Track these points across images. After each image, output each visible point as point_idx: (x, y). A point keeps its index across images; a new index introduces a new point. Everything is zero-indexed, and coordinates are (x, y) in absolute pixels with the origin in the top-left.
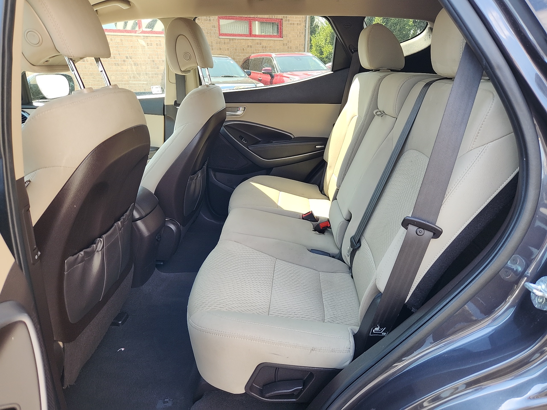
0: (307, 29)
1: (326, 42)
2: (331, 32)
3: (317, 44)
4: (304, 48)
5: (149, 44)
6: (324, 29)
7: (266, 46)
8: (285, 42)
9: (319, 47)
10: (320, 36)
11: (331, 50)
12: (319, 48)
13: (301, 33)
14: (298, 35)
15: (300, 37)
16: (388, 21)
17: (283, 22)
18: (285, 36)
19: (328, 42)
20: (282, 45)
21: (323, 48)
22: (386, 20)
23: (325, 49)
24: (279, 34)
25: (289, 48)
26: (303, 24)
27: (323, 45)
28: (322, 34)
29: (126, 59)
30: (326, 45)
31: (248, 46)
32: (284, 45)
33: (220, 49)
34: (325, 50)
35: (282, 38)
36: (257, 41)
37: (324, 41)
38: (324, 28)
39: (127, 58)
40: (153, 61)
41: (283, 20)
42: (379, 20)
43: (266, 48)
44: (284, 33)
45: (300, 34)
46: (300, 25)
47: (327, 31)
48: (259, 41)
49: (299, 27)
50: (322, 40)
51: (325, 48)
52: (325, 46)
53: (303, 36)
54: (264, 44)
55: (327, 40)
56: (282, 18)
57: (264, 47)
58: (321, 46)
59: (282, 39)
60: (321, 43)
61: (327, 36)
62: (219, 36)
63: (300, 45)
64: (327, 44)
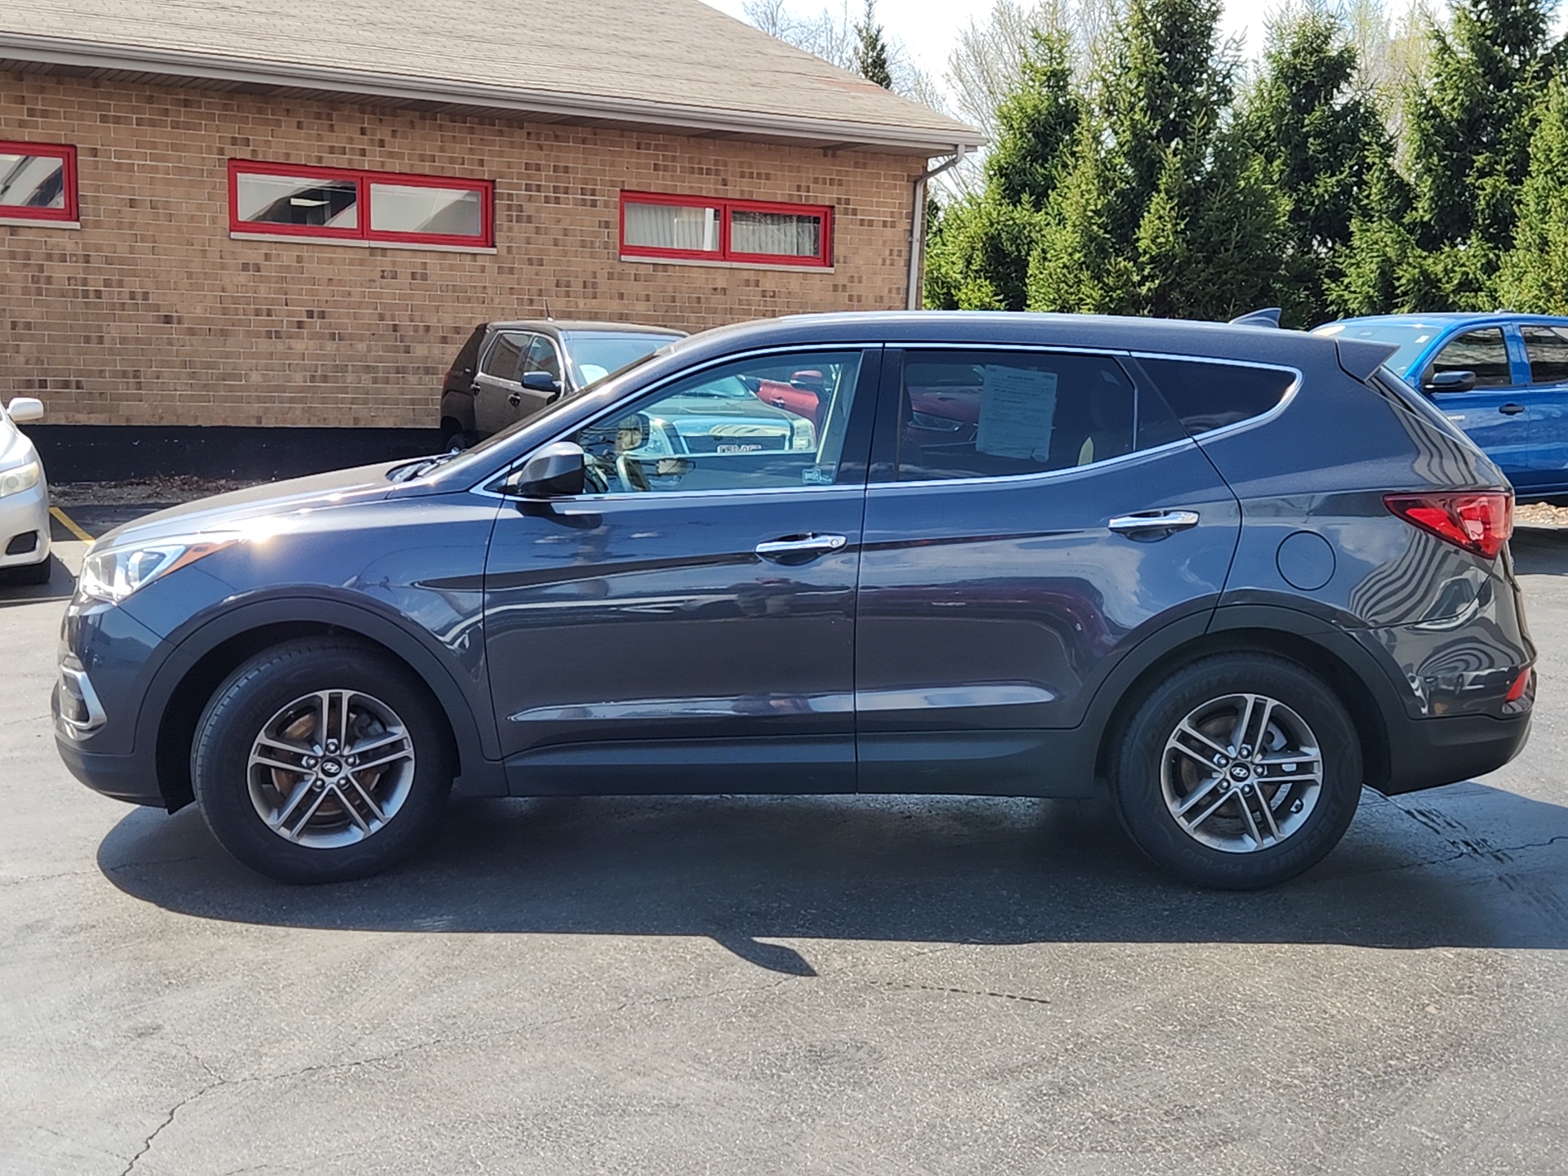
0: (914, 240)
1: (967, 267)
2: (986, 234)
3: (932, 273)
4: (904, 300)
5: (386, 274)
6: (959, 222)
7: (774, 292)
8: (842, 280)
9: (943, 283)
10: (944, 245)
11: (988, 300)
12: (943, 288)
13: (895, 253)
14: (884, 260)
15: (892, 264)
16: (1197, 211)
17: (837, 216)
18: (841, 260)
19: (976, 268)
20: (831, 289)
21: (955, 288)
22: (1190, 210)
23: (966, 294)
24: (820, 255)
25: (855, 299)
26: (904, 224)
27: (959, 277)
28: (951, 239)
29: (306, 319)
30: (969, 280)
31: (715, 289)
32: (835, 288)
33: (621, 296)
34: (964, 297)
35: (832, 266)
36: (745, 275)
37: (961, 266)
38: (959, 218)
39: (310, 314)
40: (395, 328)
41: (836, 210)
42: (1164, 209)
43: (773, 297)
44: (839, 250)
45: (891, 254)
46: (893, 226)
47: (971, 231)
48: (752, 276)
49: (889, 231)
50: (954, 259)
51: (965, 291)
52: (963, 281)
53: (902, 264)
54: (769, 284)
55: (973, 261)
56: (831, 204)
57: (767, 294)
58: (949, 280)
59: (831, 270)
60: (951, 272)
61: (973, 248)
62: (621, 254)
63: (890, 291)
64: (972, 275)
